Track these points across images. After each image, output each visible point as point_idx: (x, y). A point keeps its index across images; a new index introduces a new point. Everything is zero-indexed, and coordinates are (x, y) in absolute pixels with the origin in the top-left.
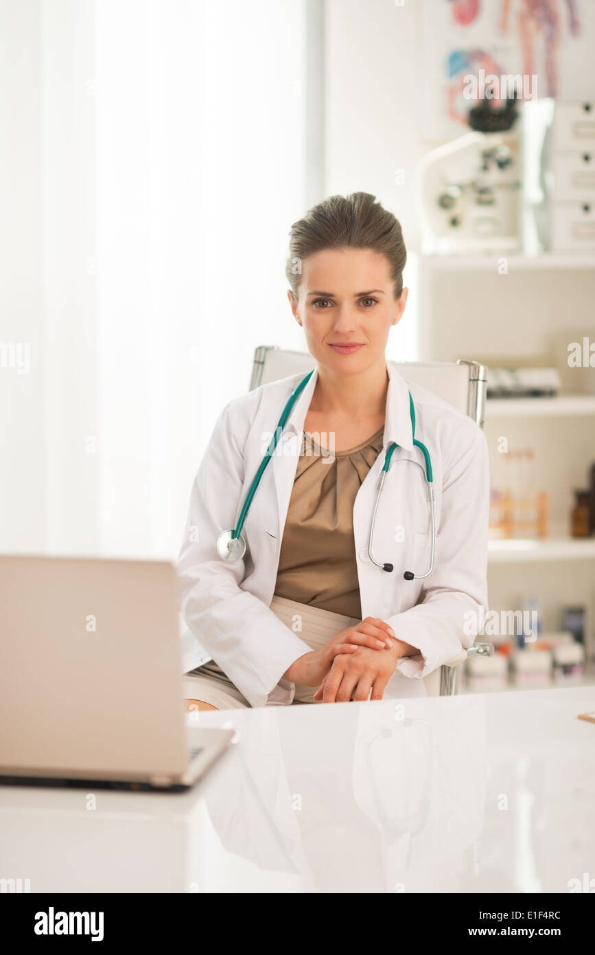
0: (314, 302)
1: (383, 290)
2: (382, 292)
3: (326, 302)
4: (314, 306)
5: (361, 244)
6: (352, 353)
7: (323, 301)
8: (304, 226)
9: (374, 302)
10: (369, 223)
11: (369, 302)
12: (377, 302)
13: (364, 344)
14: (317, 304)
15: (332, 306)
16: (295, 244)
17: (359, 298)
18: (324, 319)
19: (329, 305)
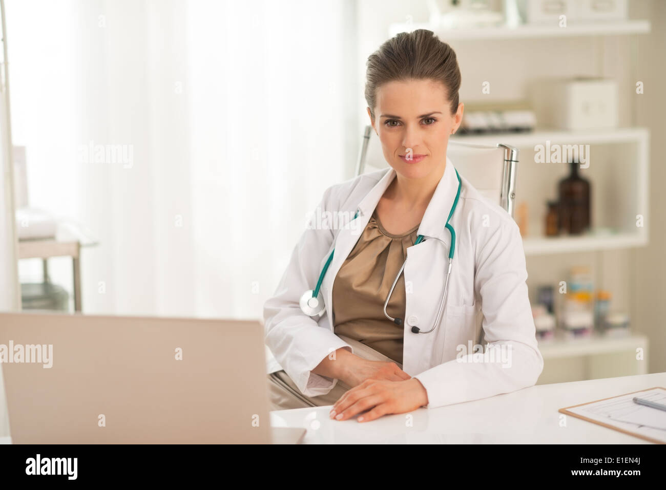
0: (386, 122)
1: (441, 112)
2: (440, 113)
3: (396, 122)
4: (386, 125)
5: (422, 75)
6: (418, 162)
7: (392, 121)
8: (377, 61)
9: (433, 121)
10: (427, 57)
11: (430, 121)
12: (436, 120)
13: (427, 155)
14: (389, 123)
15: (401, 125)
16: (370, 75)
17: (421, 119)
18: (394, 135)
19: (398, 124)
